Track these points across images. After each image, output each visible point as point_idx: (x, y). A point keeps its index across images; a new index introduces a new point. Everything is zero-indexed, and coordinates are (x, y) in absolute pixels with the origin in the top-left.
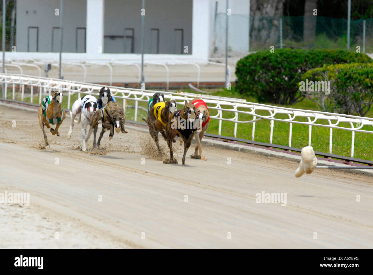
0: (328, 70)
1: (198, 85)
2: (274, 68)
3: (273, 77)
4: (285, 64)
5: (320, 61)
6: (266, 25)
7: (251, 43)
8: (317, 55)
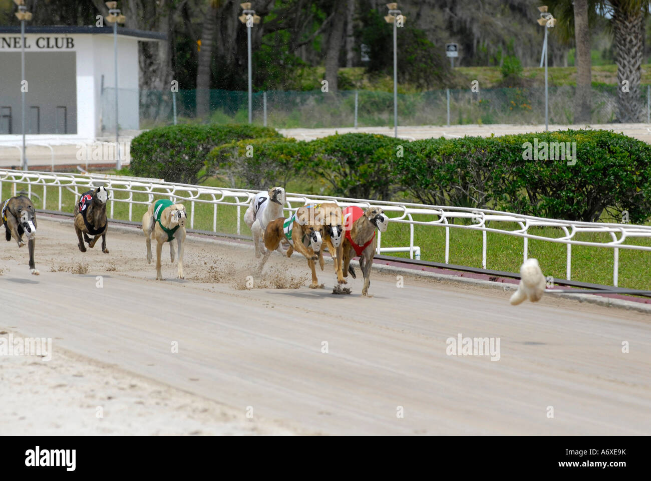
0: (237, 147)
1: (87, 168)
2: (172, 146)
3: (172, 156)
4: (185, 141)
5: (223, 138)
6: (155, 101)
7: (140, 121)
8: (220, 131)
